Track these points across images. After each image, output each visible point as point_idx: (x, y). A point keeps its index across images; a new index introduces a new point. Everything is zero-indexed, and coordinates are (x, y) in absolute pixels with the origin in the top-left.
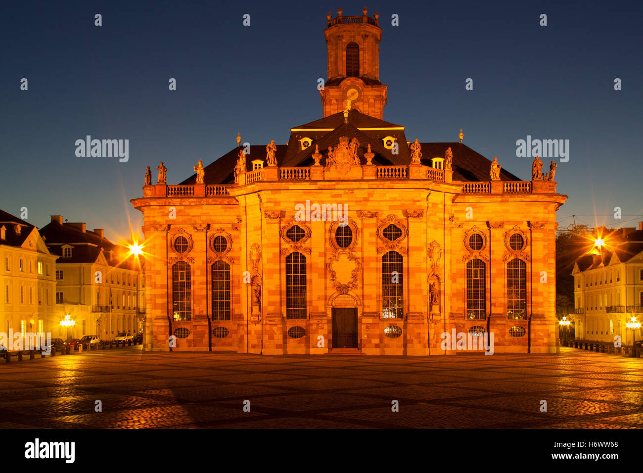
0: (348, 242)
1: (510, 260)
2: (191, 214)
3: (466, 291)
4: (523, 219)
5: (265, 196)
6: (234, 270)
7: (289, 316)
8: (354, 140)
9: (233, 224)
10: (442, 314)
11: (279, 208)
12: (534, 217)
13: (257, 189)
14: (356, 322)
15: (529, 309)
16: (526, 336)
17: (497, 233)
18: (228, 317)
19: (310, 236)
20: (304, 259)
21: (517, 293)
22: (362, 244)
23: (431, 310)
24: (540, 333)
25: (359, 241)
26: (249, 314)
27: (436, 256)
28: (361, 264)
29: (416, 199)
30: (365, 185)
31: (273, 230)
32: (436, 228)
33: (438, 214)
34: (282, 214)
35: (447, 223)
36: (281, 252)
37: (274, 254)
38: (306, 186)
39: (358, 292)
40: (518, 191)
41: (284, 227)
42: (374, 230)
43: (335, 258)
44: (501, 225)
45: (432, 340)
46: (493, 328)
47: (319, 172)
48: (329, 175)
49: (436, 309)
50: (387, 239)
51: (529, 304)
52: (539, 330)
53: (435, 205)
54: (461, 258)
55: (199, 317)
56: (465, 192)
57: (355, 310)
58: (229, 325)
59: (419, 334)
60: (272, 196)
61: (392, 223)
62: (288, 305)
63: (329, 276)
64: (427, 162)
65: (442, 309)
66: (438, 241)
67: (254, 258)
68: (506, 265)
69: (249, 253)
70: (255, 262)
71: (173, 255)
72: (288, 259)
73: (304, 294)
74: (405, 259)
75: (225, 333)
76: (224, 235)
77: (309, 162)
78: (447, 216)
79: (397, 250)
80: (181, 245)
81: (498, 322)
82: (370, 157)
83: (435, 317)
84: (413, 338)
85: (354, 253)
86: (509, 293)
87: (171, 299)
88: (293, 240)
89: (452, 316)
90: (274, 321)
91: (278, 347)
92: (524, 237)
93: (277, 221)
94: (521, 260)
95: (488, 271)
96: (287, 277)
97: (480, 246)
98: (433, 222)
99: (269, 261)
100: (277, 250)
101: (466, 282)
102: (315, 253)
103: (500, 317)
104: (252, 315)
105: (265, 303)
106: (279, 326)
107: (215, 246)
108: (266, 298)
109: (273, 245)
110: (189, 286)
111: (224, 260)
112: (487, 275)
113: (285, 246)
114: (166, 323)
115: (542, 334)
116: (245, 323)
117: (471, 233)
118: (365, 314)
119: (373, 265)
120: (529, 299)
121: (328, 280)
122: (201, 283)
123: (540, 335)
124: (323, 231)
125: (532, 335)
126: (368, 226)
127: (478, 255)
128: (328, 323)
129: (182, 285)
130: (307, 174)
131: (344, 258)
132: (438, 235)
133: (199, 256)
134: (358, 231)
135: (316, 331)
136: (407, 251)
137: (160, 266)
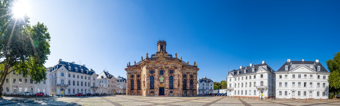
0: (163, 73)
2: (134, 71)
3: (183, 85)
6: (141, 81)
7: (151, 89)
10: (180, 89)
11: (148, 66)
14: (164, 90)
15: (193, 88)
17: (188, 75)
18: (140, 89)
19: (155, 72)
20: (154, 77)
25: (165, 73)
28: (165, 78)
29: (176, 65)
30: (166, 61)
31: (147, 72)
32: (179, 71)
34: (149, 68)
35: (181, 71)
36: (149, 75)
38: (154, 61)
39: (164, 84)
41: (150, 71)
42: (168, 71)
43: (160, 77)
44: (189, 73)
45: (178, 94)
47: (156, 59)
48: (158, 59)
49: (179, 87)
50: (170, 73)
53: (179, 67)
57: (164, 87)
58: (140, 91)
59: (176, 92)
60: (148, 64)
61: (171, 70)
62: (151, 86)
63: (159, 80)
67: (144, 77)
68: (190, 80)
71: (131, 78)
72: (150, 77)
73: (154, 84)
74: (174, 77)
76: (139, 74)
79: (172, 75)
80: (132, 76)
85: (164, 76)
86: (190, 85)
87: (131, 86)
88: (152, 73)
91: (148, 95)
92: (192, 75)
95: (187, 81)
96: (150, 81)
97: (186, 77)
99: (147, 77)
100: (148, 75)
101: (183, 83)
102: (156, 76)
103: (189, 90)
104: (144, 89)
106: (149, 91)
107: (138, 76)
108: (146, 85)
111: (139, 79)
113: (150, 74)
114: (130, 90)
117: (184, 74)
118: (166, 88)
120: (193, 86)
122: (135, 83)
124: (157, 71)
128: (158, 90)
129: (132, 84)
131: (162, 77)
132: (179, 73)
133: (135, 78)
134: (165, 71)
135: (156, 92)
136: (174, 76)
137: (129, 80)
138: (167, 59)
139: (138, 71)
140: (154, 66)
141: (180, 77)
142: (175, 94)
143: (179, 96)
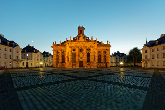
0: (82, 51)
2: (59, 48)
4: (106, 49)
5: (69, 44)
7: (73, 62)
8: (83, 36)
9: (65, 49)
11: (72, 46)
14: (83, 63)
19: (76, 50)
20: (75, 54)
23: (94, 61)
25: (84, 51)
28: (84, 54)
29: (92, 45)
30: (85, 42)
31: (71, 49)
33: (95, 47)
38: (76, 42)
39: (83, 59)
40: (105, 45)
44: (103, 50)
48: (79, 41)
50: (88, 51)
51: (106, 61)
55: (60, 63)
56: (98, 45)
57: (83, 61)
58: (65, 64)
59: (93, 65)
60: (71, 44)
61: (89, 48)
62: (73, 60)
63: (79, 56)
65: (96, 61)
67: (68, 54)
68: (103, 55)
71: (57, 54)
72: (73, 54)
73: (75, 59)
74: (90, 54)
75: (64, 65)
76: (64, 51)
80: (58, 52)
82: (85, 38)
86: (104, 59)
87: (56, 60)
88: (74, 51)
91: (71, 67)
92: (106, 52)
94: (106, 55)
96: (73, 56)
97: (100, 53)
99: (70, 54)
101: (98, 58)
102: (77, 53)
105: (69, 60)
106: (71, 64)
107: (62, 53)
111: (64, 55)
112: (101, 57)
113: (72, 52)
114: (56, 63)
117: (99, 51)
118: (85, 62)
119: (86, 54)
122: (61, 58)
124: (78, 49)
125: (107, 65)
126: (85, 49)
128: (79, 63)
129: (58, 58)
131: (81, 54)
132: (95, 50)
133: (60, 54)
134: (83, 49)
135: (77, 65)
136: (91, 52)
137: (55, 55)
138: (85, 41)
139: (63, 48)
140: (75, 46)
141: (96, 53)
142: (91, 66)
143: (95, 67)
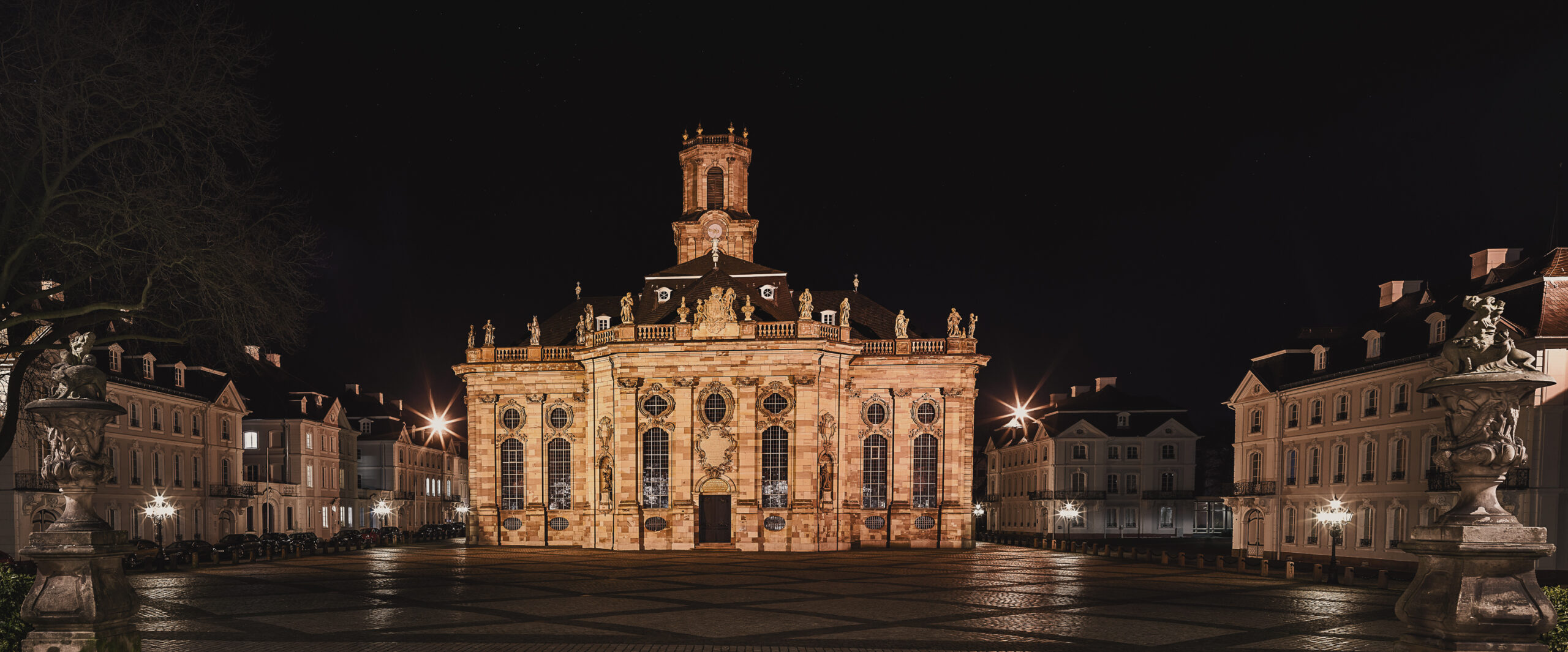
0: (721, 415)
1: (917, 436)
2: (524, 382)
3: (862, 475)
4: (935, 386)
5: (618, 360)
6: (576, 450)
7: (648, 505)
8: (730, 291)
9: (575, 394)
10: (835, 502)
11: (634, 374)
12: (948, 383)
13: (610, 351)
14: (728, 511)
15: (940, 495)
16: (936, 528)
17: (903, 403)
18: (568, 507)
19: (673, 408)
20: (665, 436)
21: (925, 476)
22: (738, 417)
23: (821, 497)
24: (953, 524)
25: (735, 415)
26: (597, 502)
27: (828, 432)
28: (736, 442)
29: (805, 362)
30: (743, 346)
31: (628, 401)
32: (828, 397)
33: (832, 380)
34: (640, 381)
35: (843, 391)
36: (637, 428)
37: (629, 430)
38: (670, 347)
39: (733, 475)
40: (930, 350)
41: (642, 398)
42: (753, 401)
43: (705, 434)
44: (907, 393)
45: (822, 533)
46: (895, 519)
47: (685, 330)
48: (696, 334)
49: (827, 496)
50: (769, 411)
51: (939, 489)
52: (952, 521)
53: (828, 369)
54: (857, 433)
55: (533, 506)
56: (864, 354)
57: (728, 498)
58: (571, 516)
59: (806, 526)
60: (628, 360)
61: (775, 391)
63: (696, 456)
64: (816, 317)
65: (835, 496)
66: (832, 414)
67: (604, 435)
68: (913, 442)
69: (597, 428)
70: (605, 439)
71: (501, 431)
72: (646, 436)
74: (791, 435)
75: (564, 525)
76: (564, 407)
77: (673, 318)
78: (843, 383)
79: (781, 425)
80: (512, 419)
81: (901, 511)
82: (748, 310)
83: (826, 506)
84: (800, 531)
85: (727, 429)
86: (916, 475)
87: (499, 484)
88: (653, 414)
89: (846, 504)
90: (628, 510)
91: (633, 541)
92: (935, 407)
93: (633, 390)
94: (932, 436)
95: (890, 450)
96: (645, 457)
97: (881, 419)
98: (826, 389)
99: (623, 438)
100: (633, 425)
101: (862, 463)
102: (680, 429)
103: (905, 504)
104: (601, 504)
106: (634, 516)
107: (552, 420)
108: (618, 484)
109: (628, 420)
110: (521, 469)
111: (563, 437)
112: (890, 454)
113: (643, 420)
114: (494, 512)
115: (956, 526)
116: (592, 512)
117: (870, 403)
118: (741, 503)
120: (940, 483)
121: (695, 461)
122: (535, 465)
123: (952, 527)
124: (689, 401)
125: (943, 527)
126: (745, 395)
127: (878, 429)
128: (694, 513)
129: (513, 466)
130: (671, 333)
131: (714, 435)
132: (830, 406)
133: (533, 433)
134: (733, 402)
135: (680, 523)
136: (794, 425)
137: (487, 445)
138: (749, 331)
140: (664, 373)
141: (837, 426)
142: (797, 535)
143: (831, 546)
